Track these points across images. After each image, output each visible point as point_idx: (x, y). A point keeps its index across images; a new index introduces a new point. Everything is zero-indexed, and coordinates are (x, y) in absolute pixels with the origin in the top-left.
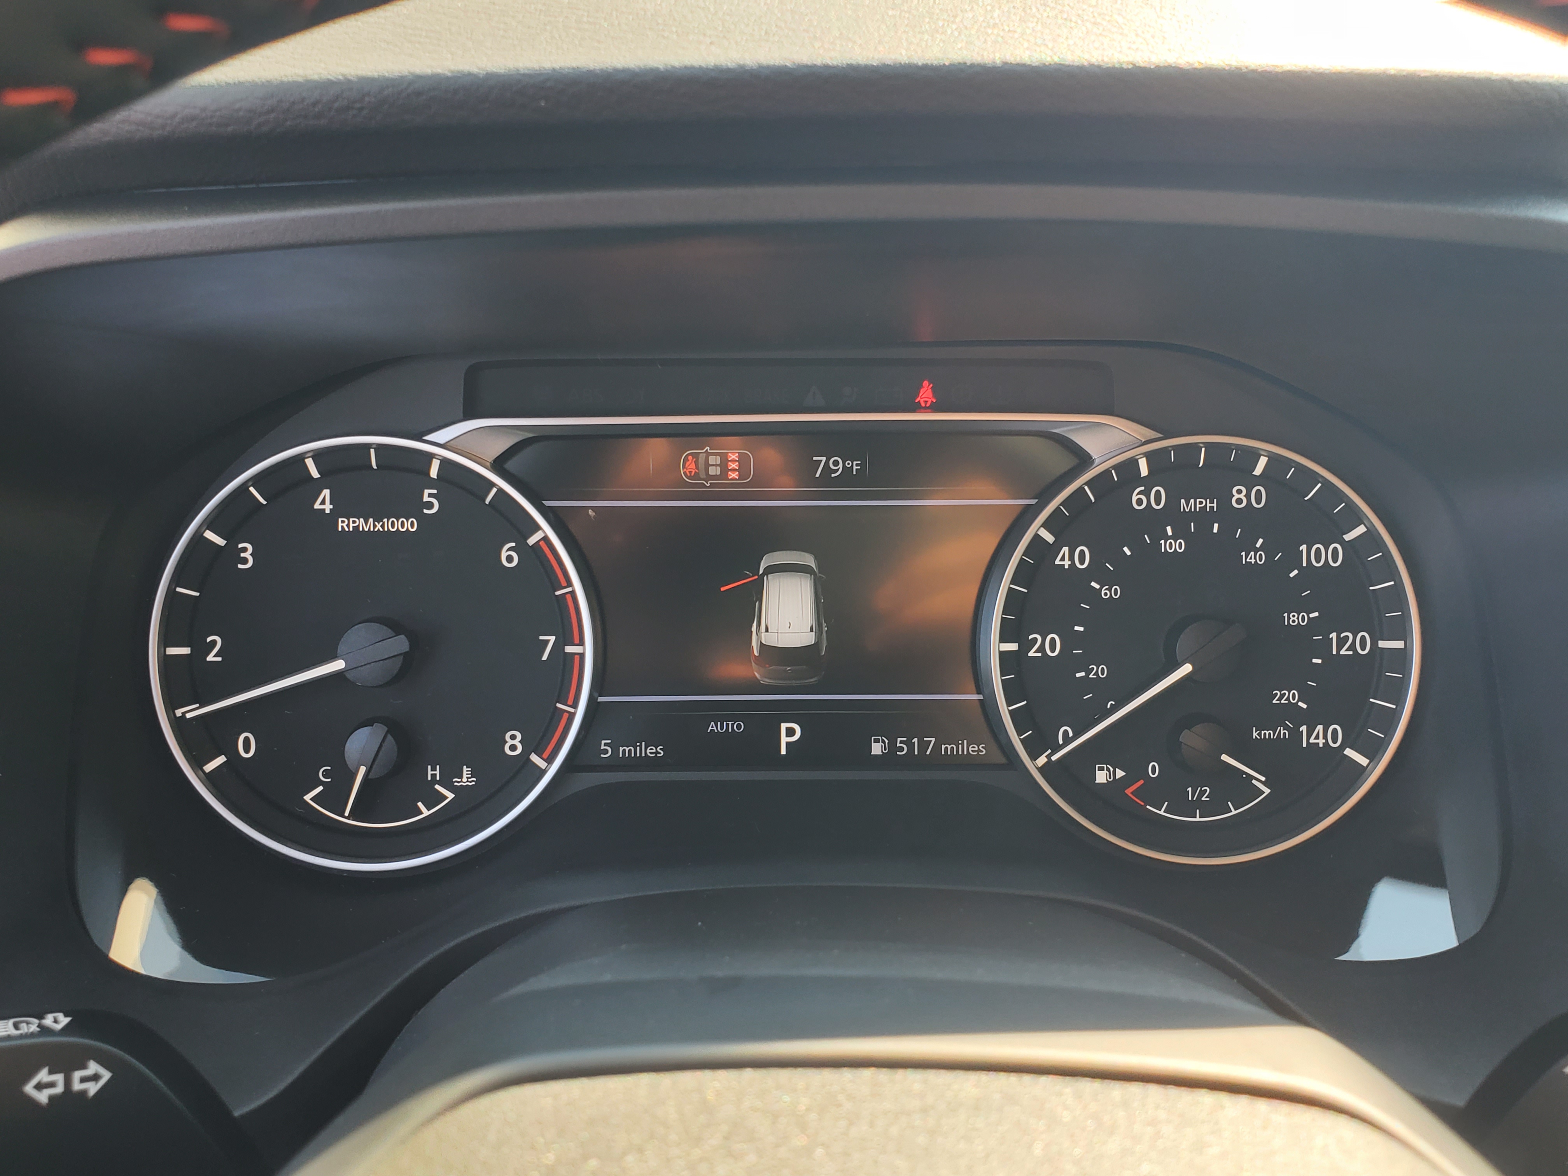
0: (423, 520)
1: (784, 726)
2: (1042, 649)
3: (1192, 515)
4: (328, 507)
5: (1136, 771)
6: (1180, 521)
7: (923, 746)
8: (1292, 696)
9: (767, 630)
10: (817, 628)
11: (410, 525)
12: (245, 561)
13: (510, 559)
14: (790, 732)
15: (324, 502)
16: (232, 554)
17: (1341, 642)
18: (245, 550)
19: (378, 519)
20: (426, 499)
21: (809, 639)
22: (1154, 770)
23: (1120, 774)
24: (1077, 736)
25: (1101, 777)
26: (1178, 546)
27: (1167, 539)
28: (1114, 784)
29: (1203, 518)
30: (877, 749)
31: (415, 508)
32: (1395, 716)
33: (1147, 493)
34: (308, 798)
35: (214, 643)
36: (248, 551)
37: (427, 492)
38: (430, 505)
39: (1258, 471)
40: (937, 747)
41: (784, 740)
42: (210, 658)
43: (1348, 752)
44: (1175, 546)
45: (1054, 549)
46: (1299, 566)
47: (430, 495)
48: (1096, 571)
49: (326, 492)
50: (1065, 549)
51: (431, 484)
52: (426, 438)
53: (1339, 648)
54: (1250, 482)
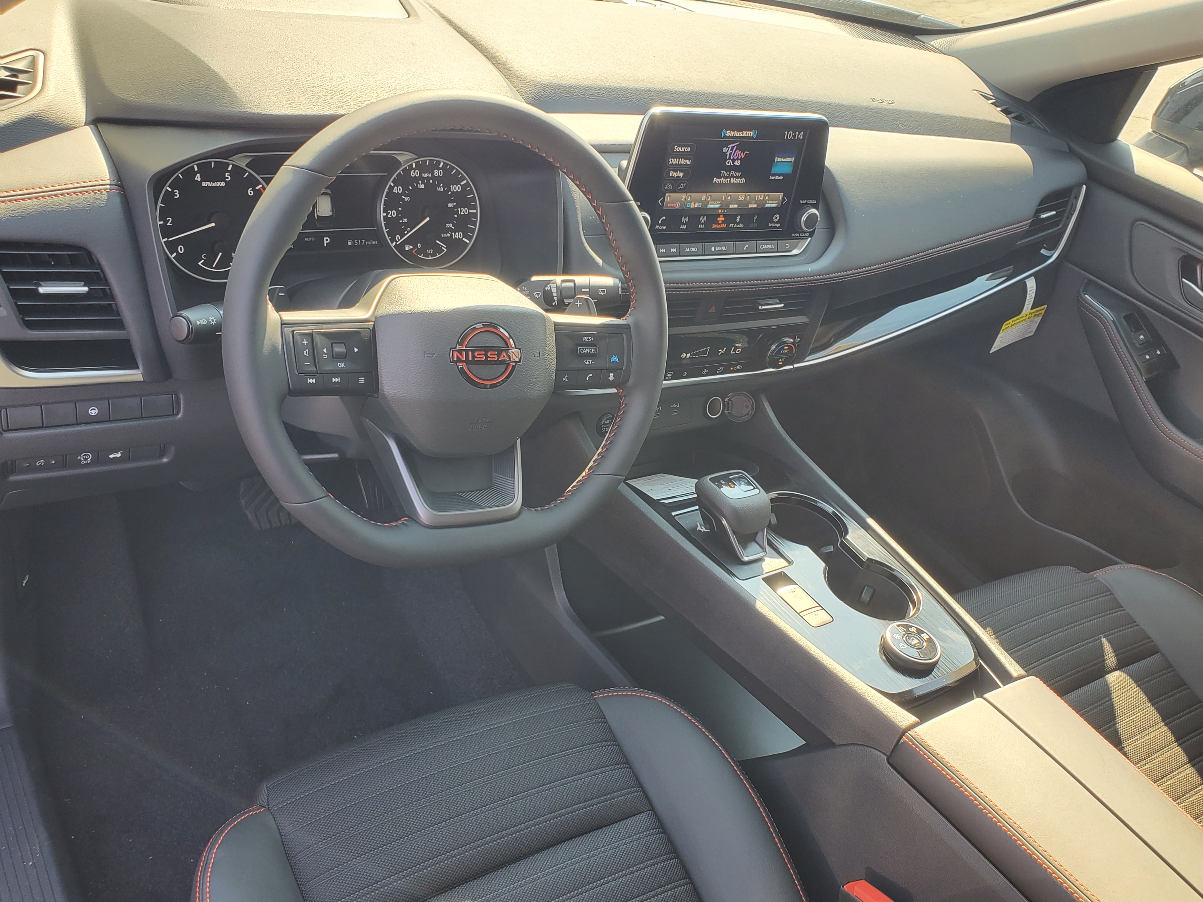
0: (226, 182)
1: (325, 238)
2: (391, 215)
3: (425, 178)
4: (199, 179)
5: (415, 246)
6: (423, 179)
7: (362, 242)
8: (450, 225)
9: (319, 211)
10: (332, 210)
11: (223, 184)
12: (176, 196)
13: (251, 193)
14: (327, 240)
15: (198, 178)
16: (173, 194)
17: (461, 211)
18: (176, 192)
19: (214, 182)
20: (226, 176)
21: (330, 214)
22: (419, 246)
23: (411, 247)
24: (401, 239)
25: (407, 248)
26: (423, 186)
27: (420, 184)
28: (411, 250)
29: (428, 178)
30: (350, 244)
31: (223, 179)
32: (474, 229)
33: (414, 172)
34: (200, 263)
35: (169, 220)
36: (177, 192)
37: (227, 174)
38: (228, 178)
39: (441, 166)
40: (365, 243)
41: (325, 242)
42: (168, 224)
43: (464, 239)
44: (421, 186)
45: (394, 187)
46: (451, 191)
47: (228, 175)
48: (403, 193)
49: (198, 175)
50: (396, 187)
51: (228, 172)
52: (229, 159)
53: (461, 212)
54: (439, 169)
